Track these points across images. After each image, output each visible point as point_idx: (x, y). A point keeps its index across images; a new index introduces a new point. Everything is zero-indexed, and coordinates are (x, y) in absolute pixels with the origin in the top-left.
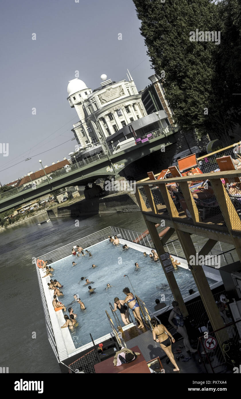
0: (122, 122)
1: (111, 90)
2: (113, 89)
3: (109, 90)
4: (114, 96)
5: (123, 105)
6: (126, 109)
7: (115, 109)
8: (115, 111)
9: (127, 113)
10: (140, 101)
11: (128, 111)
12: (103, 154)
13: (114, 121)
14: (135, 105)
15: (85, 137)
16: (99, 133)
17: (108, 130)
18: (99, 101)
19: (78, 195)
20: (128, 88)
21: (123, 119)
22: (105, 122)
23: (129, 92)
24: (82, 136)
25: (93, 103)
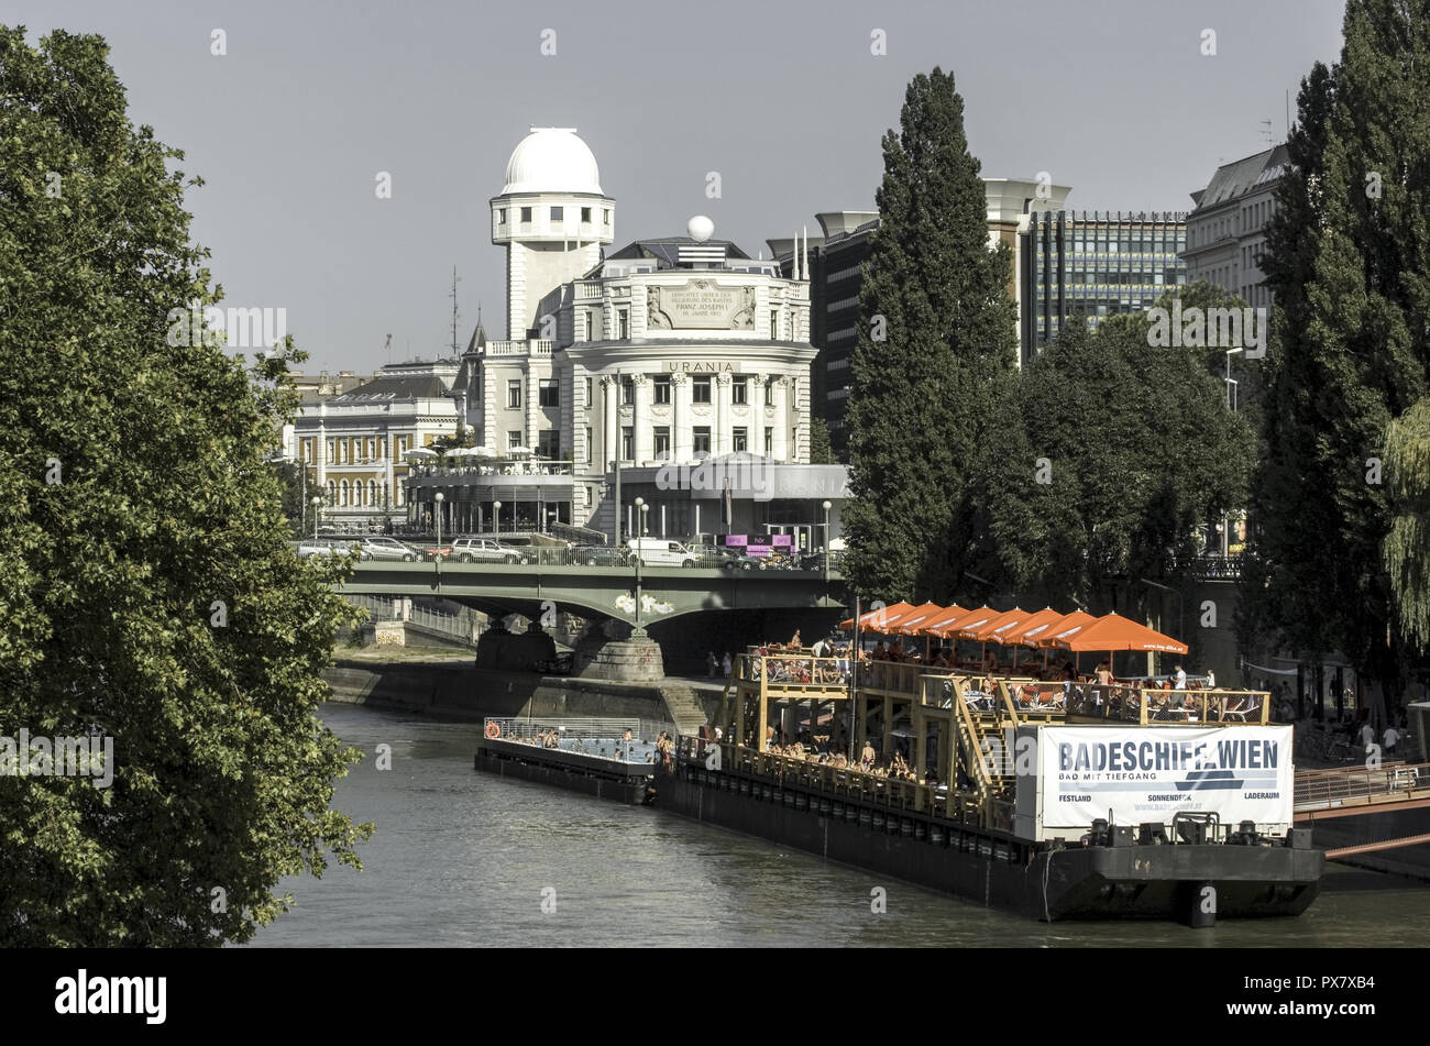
0: (697, 429)
1: (710, 289)
2: (718, 287)
3: (701, 284)
4: (710, 317)
5: (728, 367)
6: (734, 387)
7: (691, 370)
8: (689, 374)
9: (734, 401)
10: (803, 372)
11: (740, 397)
12: (565, 518)
13: (667, 410)
14: (775, 384)
15: (518, 415)
16: (589, 429)
17: (630, 434)
18: (645, 309)
19: (401, 638)
20: (775, 308)
21: (704, 415)
22: (631, 399)
23: (773, 321)
24: (507, 402)
25: (615, 304)
